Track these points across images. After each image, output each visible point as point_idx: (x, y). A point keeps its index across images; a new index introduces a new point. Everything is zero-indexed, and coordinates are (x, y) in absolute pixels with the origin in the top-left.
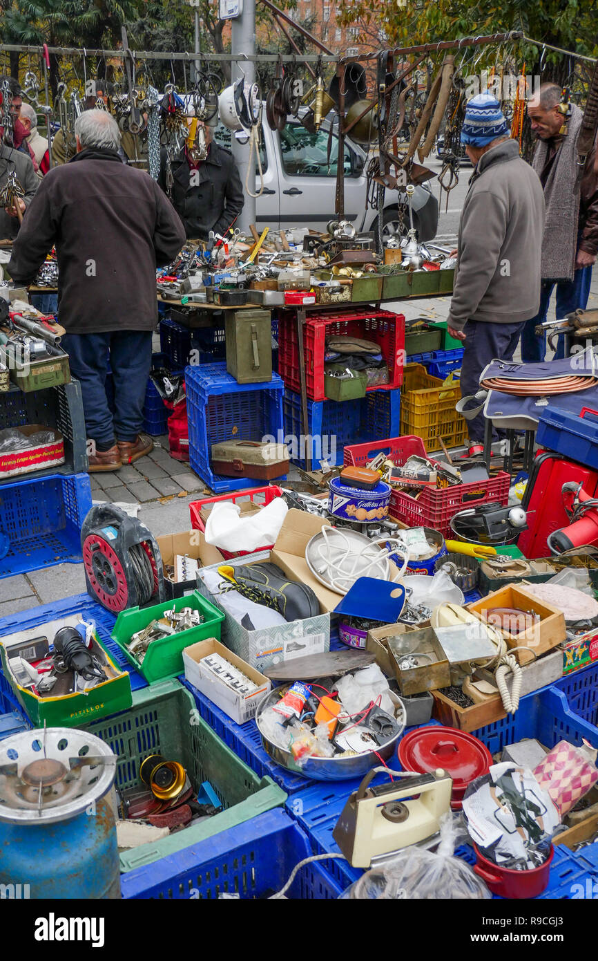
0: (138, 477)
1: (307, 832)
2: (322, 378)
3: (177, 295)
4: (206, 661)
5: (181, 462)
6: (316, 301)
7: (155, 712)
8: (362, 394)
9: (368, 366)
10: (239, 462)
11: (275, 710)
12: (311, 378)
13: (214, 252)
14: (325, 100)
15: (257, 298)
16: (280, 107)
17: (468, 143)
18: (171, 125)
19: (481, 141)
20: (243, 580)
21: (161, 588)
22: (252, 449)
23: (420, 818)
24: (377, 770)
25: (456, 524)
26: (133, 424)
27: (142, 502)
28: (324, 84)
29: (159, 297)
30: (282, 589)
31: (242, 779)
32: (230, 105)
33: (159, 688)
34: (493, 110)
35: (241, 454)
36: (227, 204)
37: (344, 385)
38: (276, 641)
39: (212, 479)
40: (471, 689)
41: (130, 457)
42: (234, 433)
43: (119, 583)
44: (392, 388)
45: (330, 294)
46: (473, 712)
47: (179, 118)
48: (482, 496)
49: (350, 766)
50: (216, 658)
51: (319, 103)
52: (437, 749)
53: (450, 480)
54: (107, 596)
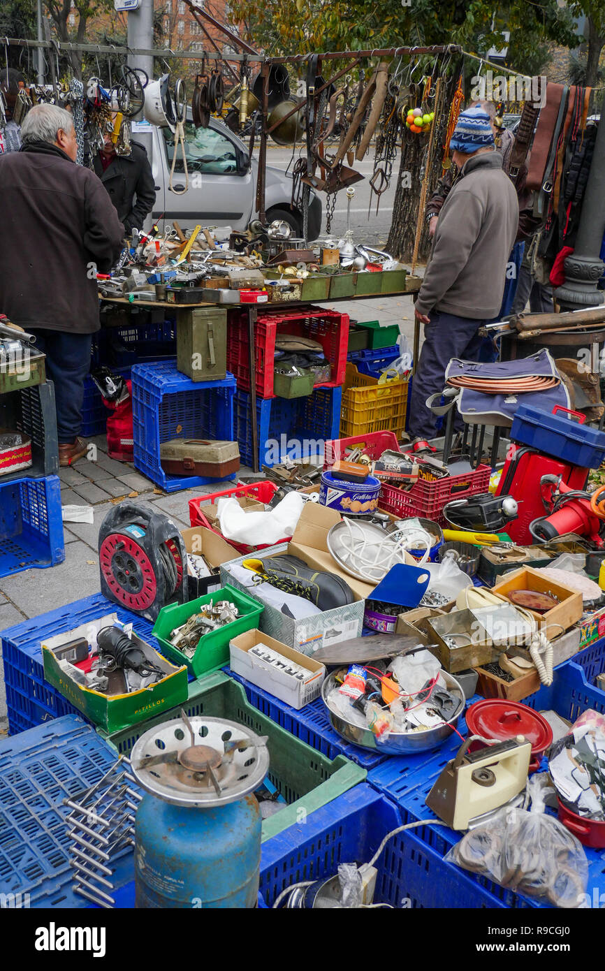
0: (82, 478)
1: (395, 803)
2: (271, 376)
3: (119, 293)
4: (253, 651)
5: (123, 462)
6: (269, 301)
7: (202, 705)
8: (308, 392)
9: (312, 364)
10: (190, 460)
11: (341, 692)
12: (261, 376)
13: (139, 249)
14: (250, 99)
15: (210, 295)
16: (206, 105)
17: (456, 148)
18: (96, 119)
19: (470, 147)
20: (275, 572)
21: (185, 583)
22: (205, 447)
23: (507, 780)
24: (472, 738)
25: (448, 515)
26: (71, 426)
27: (93, 505)
28: (248, 83)
29: (100, 296)
30: (313, 578)
31: (307, 761)
32: (156, 101)
33: (208, 680)
34: (483, 121)
35: (191, 452)
36: (138, 201)
37: (294, 383)
38: (317, 629)
39: (164, 478)
40: (510, 664)
41: (70, 458)
42: (178, 432)
43: (145, 581)
44: (334, 385)
45: (282, 293)
46: (517, 685)
47: (105, 113)
48: (466, 487)
49: (419, 740)
50: (261, 647)
51: (245, 102)
52: (503, 719)
53: (435, 473)
54: (128, 595)
